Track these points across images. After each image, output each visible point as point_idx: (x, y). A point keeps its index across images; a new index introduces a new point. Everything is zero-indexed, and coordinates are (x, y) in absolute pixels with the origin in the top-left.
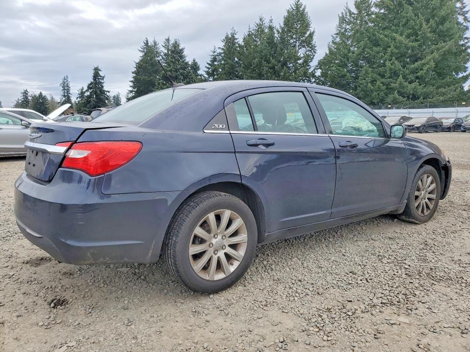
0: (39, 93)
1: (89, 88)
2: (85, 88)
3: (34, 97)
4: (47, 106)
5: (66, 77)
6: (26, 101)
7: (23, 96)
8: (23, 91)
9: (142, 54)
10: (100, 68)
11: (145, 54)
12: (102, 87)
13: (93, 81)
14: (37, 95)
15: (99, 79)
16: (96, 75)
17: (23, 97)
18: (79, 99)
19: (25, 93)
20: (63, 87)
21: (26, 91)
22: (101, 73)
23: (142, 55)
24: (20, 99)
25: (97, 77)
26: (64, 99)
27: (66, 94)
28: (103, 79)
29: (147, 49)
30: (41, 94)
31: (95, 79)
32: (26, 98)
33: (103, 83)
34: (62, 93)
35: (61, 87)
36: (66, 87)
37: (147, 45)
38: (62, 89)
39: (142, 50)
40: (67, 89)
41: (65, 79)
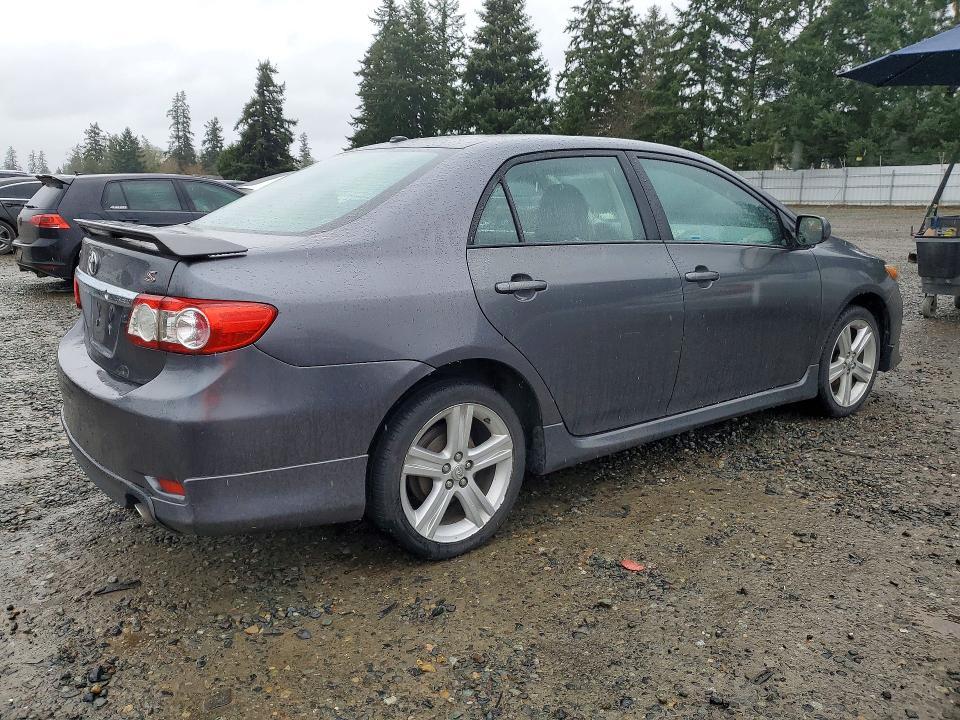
0: (124, 131)
1: (248, 115)
3: (114, 141)
4: (140, 160)
5: (180, 94)
6: (95, 150)
7: (90, 137)
8: (89, 128)
9: (377, 29)
10: (272, 65)
11: (386, 28)
12: (279, 110)
13: (256, 96)
14: (120, 136)
15: (270, 92)
16: (265, 82)
17: (88, 141)
18: (207, 145)
19: (94, 132)
20: (174, 118)
21: (96, 127)
22: (277, 79)
23: (377, 32)
24: (83, 144)
25: (267, 86)
26: (177, 144)
27: (181, 134)
28: (281, 92)
29: (390, 15)
30: (128, 133)
31: (261, 93)
32: (96, 142)
33: (280, 102)
34: (172, 131)
35: (170, 117)
36: (180, 117)
37: (390, 7)
38: (173, 121)
39: (378, 18)
40: (184, 122)
41: (180, 98)
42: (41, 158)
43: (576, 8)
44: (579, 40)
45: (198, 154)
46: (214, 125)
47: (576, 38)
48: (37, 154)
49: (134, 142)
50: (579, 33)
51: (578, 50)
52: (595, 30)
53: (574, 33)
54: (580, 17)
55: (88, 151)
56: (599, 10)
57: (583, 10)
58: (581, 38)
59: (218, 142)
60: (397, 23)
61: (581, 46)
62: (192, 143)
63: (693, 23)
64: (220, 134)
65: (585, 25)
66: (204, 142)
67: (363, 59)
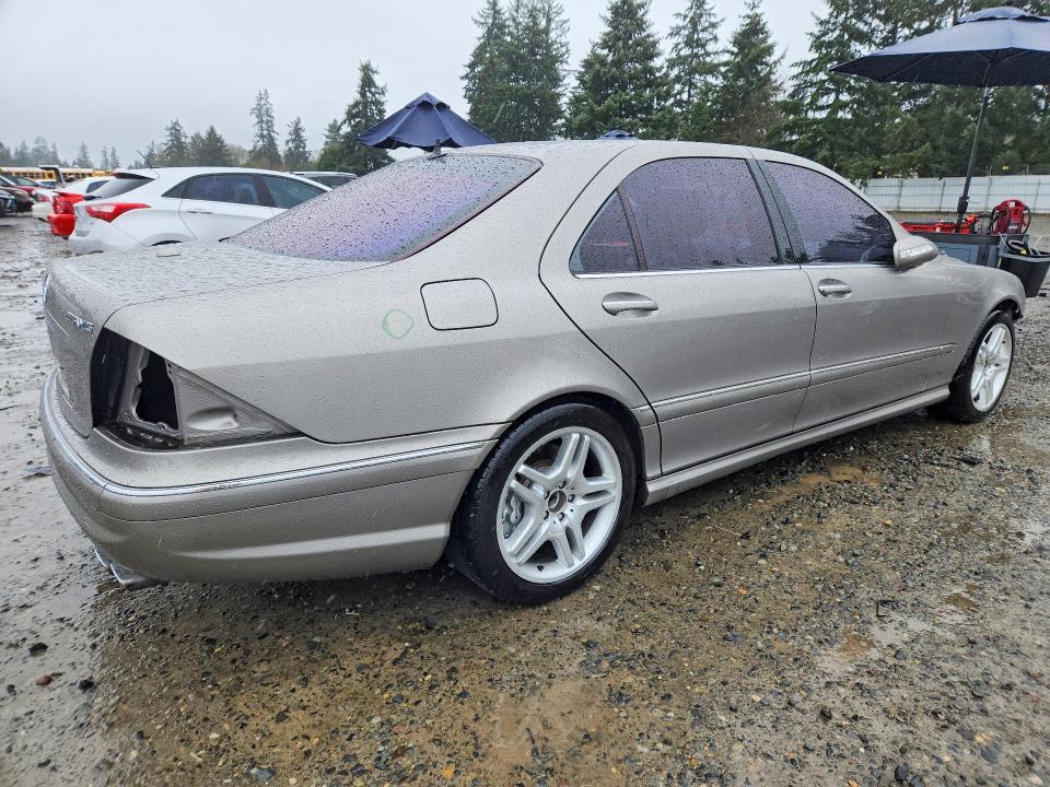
0: (208, 129)
1: (351, 115)
2: (341, 117)
3: (197, 139)
4: (226, 159)
5: (263, 92)
6: (177, 146)
7: (172, 134)
8: (170, 125)
9: (481, 31)
10: (374, 66)
11: (490, 31)
13: (358, 97)
14: (204, 135)
15: (373, 94)
16: (367, 82)
17: (169, 138)
18: (290, 145)
19: (175, 131)
20: (257, 116)
21: (177, 123)
22: (377, 79)
23: (481, 35)
24: (165, 141)
25: (369, 87)
26: (261, 143)
27: (265, 133)
28: (383, 93)
29: (494, 18)
30: (212, 132)
31: (363, 94)
32: (178, 139)
33: (382, 104)
34: (256, 130)
35: (254, 116)
36: (264, 116)
37: (494, 8)
38: (257, 120)
39: (482, 20)
40: (268, 121)
41: (263, 97)
42: (113, 154)
43: (678, 15)
44: (680, 47)
45: (282, 153)
46: (297, 124)
47: (677, 45)
48: (109, 151)
49: (219, 140)
50: (680, 40)
51: (679, 57)
52: (696, 37)
53: (677, 39)
54: (681, 23)
55: (170, 148)
56: (701, 16)
57: (686, 17)
58: (682, 45)
59: (301, 141)
60: (502, 27)
61: (682, 53)
62: (277, 142)
63: (832, 31)
64: (303, 134)
65: (686, 32)
66: (287, 142)
67: (467, 62)
